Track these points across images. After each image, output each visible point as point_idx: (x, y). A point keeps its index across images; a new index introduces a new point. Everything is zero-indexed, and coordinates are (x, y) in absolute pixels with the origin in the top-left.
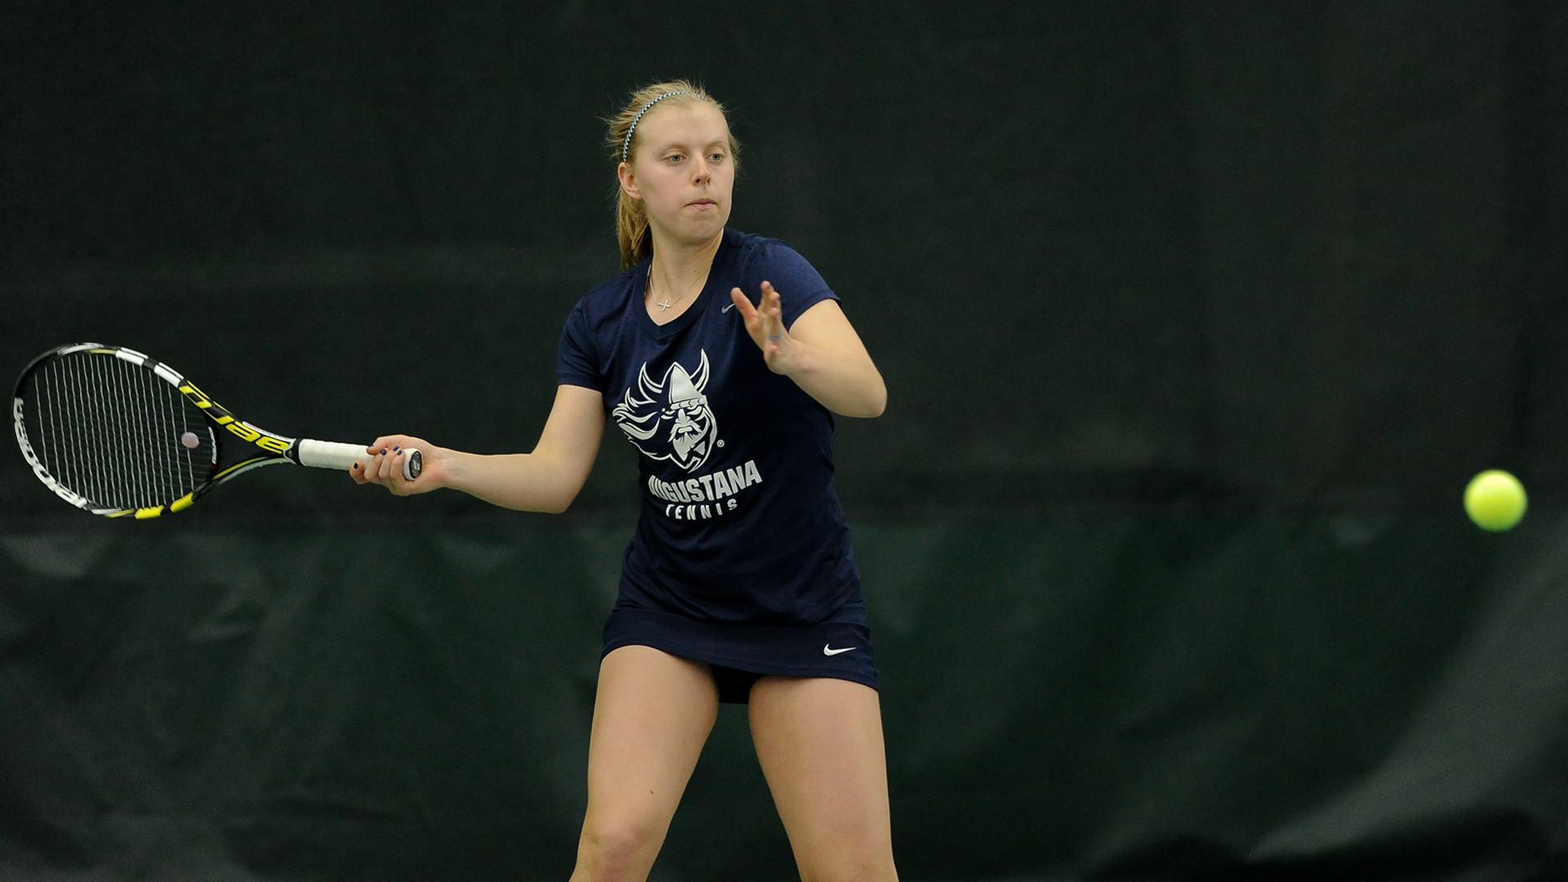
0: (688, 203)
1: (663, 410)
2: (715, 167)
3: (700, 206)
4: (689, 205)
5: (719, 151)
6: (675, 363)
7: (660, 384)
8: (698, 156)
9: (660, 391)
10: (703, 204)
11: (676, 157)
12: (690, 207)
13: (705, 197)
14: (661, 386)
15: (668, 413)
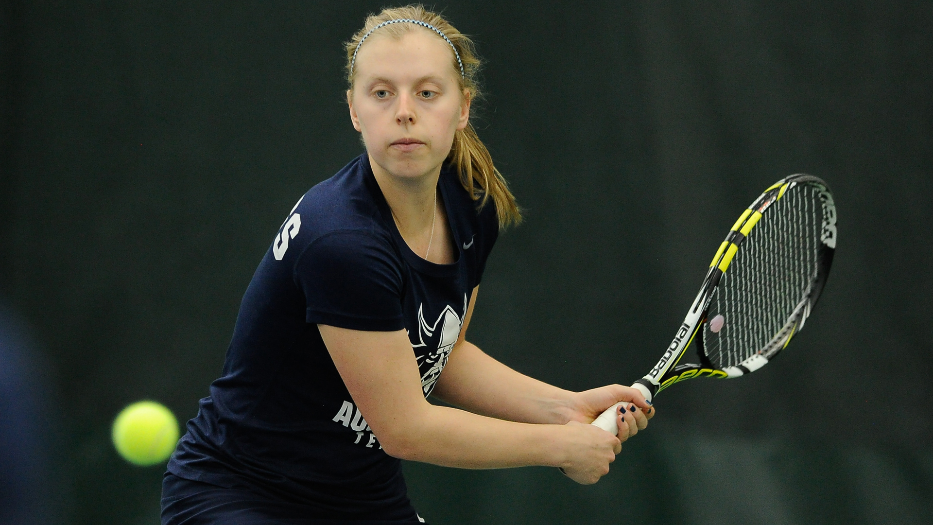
0: (392, 141)
1: (430, 354)
2: (427, 104)
3: (403, 147)
4: (393, 144)
5: (428, 87)
6: (448, 306)
7: (433, 328)
8: (404, 93)
9: (430, 335)
10: (407, 144)
11: (382, 93)
12: (395, 147)
13: (408, 136)
14: (433, 330)
15: (432, 357)
